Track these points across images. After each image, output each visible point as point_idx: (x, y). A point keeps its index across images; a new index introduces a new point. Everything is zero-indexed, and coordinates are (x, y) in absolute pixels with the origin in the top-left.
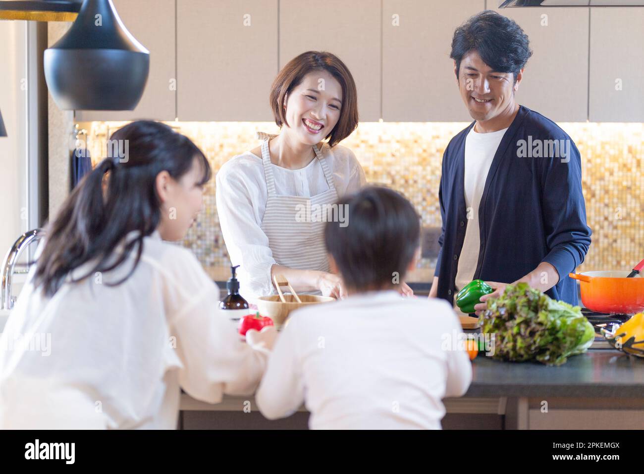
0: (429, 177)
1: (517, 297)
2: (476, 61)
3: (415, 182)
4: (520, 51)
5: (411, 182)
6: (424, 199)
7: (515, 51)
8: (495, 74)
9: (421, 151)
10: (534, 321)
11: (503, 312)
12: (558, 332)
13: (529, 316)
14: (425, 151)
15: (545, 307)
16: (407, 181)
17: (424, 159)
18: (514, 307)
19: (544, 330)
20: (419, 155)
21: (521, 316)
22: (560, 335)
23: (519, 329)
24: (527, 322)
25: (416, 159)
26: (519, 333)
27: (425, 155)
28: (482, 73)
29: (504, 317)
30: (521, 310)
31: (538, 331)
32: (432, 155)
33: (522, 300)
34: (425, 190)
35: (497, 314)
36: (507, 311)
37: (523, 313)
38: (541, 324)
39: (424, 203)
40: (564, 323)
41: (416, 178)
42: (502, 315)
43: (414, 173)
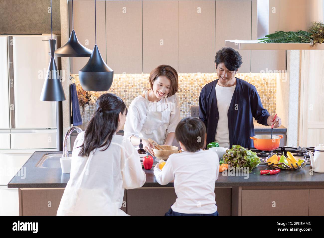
0: (194, 89)
1: (237, 150)
2: (223, 66)
3: (189, 91)
4: (238, 64)
5: (187, 91)
6: (192, 97)
7: (237, 64)
8: (229, 71)
9: (191, 80)
10: (242, 158)
11: (232, 155)
12: (250, 162)
13: (241, 157)
14: (192, 80)
15: (246, 154)
16: (186, 90)
17: (192, 83)
18: (236, 153)
19: (246, 162)
20: (190, 81)
21: (238, 157)
22: (250, 164)
23: (237, 161)
24: (240, 159)
25: (189, 83)
26: (237, 162)
27: (192, 81)
28: (225, 70)
29: (232, 157)
30: (238, 155)
31: (244, 162)
32: (195, 81)
33: (238, 152)
34: (192, 93)
35: (230, 156)
36: (234, 155)
37: (239, 156)
38: (245, 160)
39: (192, 98)
40: (252, 160)
41: (189, 89)
42: (232, 156)
43: (189, 88)
